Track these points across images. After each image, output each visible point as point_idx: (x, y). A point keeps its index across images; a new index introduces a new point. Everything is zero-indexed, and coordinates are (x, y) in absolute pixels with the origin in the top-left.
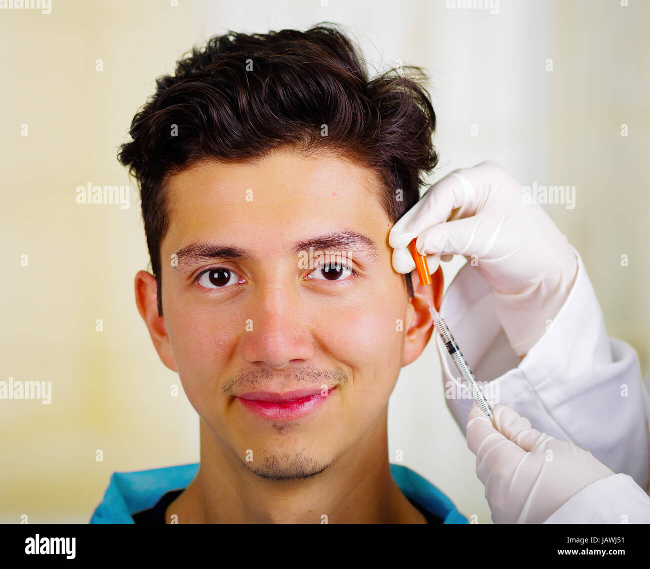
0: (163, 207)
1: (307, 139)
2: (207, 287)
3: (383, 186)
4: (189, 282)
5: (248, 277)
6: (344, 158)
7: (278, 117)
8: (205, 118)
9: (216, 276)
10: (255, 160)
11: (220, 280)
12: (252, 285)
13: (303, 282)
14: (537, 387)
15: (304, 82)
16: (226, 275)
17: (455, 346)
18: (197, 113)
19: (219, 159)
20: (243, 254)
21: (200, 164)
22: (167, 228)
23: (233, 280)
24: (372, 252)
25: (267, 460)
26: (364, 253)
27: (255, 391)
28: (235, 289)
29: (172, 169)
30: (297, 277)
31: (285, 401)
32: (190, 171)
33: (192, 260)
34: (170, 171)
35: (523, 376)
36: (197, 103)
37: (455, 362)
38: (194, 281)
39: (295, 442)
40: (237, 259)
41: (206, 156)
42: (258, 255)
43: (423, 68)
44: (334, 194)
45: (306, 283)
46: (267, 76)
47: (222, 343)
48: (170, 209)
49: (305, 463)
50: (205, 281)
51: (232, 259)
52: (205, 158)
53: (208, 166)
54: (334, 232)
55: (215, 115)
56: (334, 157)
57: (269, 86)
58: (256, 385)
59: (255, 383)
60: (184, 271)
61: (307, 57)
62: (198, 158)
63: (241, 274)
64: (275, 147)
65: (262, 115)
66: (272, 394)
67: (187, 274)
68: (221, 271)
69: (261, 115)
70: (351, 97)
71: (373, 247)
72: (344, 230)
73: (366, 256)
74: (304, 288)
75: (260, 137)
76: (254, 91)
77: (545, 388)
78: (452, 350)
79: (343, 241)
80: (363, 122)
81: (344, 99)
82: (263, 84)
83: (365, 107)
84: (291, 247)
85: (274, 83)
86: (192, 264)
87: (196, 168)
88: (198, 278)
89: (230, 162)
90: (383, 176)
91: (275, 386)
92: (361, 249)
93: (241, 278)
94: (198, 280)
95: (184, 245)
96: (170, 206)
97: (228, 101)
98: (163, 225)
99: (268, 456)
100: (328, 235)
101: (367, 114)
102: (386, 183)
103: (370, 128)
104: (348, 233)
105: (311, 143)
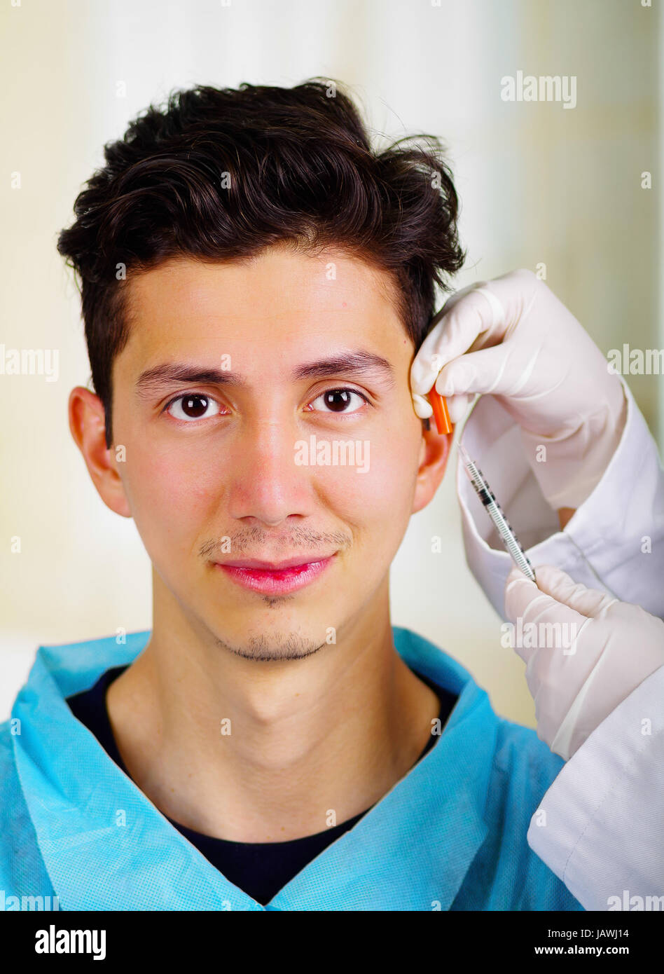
0: (121, 313)
1: (311, 234)
2: (179, 418)
3: (401, 292)
4: (157, 410)
5: (233, 407)
6: (355, 259)
7: (277, 206)
8: (184, 205)
9: (191, 404)
10: (246, 261)
11: (196, 409)
12: (238, 418)
13: (302, 414)
14: (586, 552)
15: (310, 162)
16: (204, 403)
17: (489, 496)
18: (174, 200)
19: (200, 257)
20: (231, 379)
21: (172, 262)
22: (126, 339)
23: (212, 409)
24: (388, 377)
25: (253, 642)
26: (379, 380)
27: (245, 558)
28: (216, 421)
29: (134, 267)
30: (296, 408)
31: (279, 571)
32: (159, 271)
33: (162, 385)
34: (132, 269)
35: (570, 540)
36: (175, 186)
37: (490, 516)
38: (164, 409)
39: (289, 619)
40: (220, 385)
41: (181, 253)
42: (250, 381)
43: (441, 137)
44: (345, 304)
45: (307, 416)
46: (264, 155)
47: (201, 492)
48: (132, 317)
49: (300, 645)
50: (177, 410)
51: (215, 384)
52: (181, 255)
53: (183, 265)
54: (344, 352)
55: (198, 204)
56: (343, 258)
57: (267, 167)
58: (245, 550)
59: (244, 549)
60: (151, 397)
61: (313, 130)
62: (169, 255)
63: (224, 402)
64: (272, 244)
65: (257, 204)
66: (264, 563)
67: (155, 402)
68: (197, 398)
69: (255, 203)
70: (366, 182)
71: (390, 370)
72: (356, 351)
73: (381, 383)
74: (303, 422)
75: (253, 232)
76: (247, 172)
77: (594, 553)
78: (486, 501)
79: (355, 364)
80: (381, 213)
81: (359, 185)
82: (259, 165)
83: (383, 194)
84: (291, 372)
85: (273, 163)
86: (161, 390)
87: (167, 268)
88: (168, 406)
89: (214, 262)
90: (400, 280)
91: (267, 552)
92: (378, 374)
93: (222, 407)
94: (168, 409)
95: (152, 364)
96: (132, 314)
97: (212, 185)
98: (120, 336)
99: (254, 637)
100: (337, 357)
101: (385, 202)
102: (404, 289)
103: (390, 220)
104: (361, 354)
105: (318, 237)
